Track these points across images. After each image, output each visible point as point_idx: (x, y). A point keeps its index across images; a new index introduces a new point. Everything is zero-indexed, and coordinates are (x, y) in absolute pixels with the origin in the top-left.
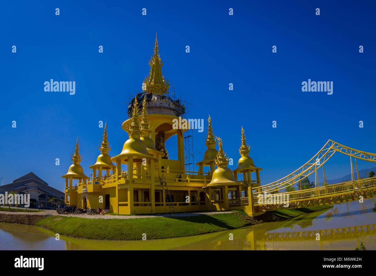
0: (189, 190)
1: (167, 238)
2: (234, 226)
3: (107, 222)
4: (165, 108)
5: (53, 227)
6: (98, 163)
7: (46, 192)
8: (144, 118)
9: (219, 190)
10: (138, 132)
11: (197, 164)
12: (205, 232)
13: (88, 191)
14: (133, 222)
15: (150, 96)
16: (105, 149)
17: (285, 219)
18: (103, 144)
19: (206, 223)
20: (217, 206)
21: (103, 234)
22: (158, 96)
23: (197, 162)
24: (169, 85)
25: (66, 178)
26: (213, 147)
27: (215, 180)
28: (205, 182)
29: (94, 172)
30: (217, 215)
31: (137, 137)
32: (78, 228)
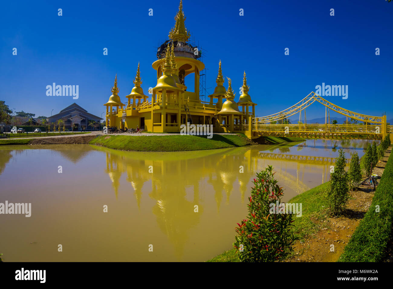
0: (204, 115)
1: (195, 150)
2: (239, 144)
3: (149, 138)
4: (187, 52)
5: (105, 144)
6: (133, 93)
7: (86, 117)
8: (172, 59)
9: (226, 117)
10: (170, 70)
11: (208, 96)
12: (220, 147)
13: (128, 115)
14: (168, 138)
15: (175, 43)
16: (138, 83)
17: (273, 144)
18: (136, 79)
19: (220, 141)
20: (225, 129)
21: (148, 147)
22: (181, 43)
23: (209, 95)
24: (190, 35)
25: (107, 106)
26: (222, 84)
27: (224, 110)
28: (216, 110)
29: (129, 100)
30: (227, 135)
31: (169, 74)
32: (128, 143)
